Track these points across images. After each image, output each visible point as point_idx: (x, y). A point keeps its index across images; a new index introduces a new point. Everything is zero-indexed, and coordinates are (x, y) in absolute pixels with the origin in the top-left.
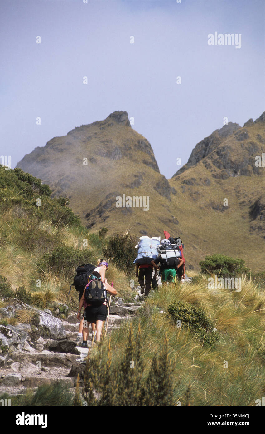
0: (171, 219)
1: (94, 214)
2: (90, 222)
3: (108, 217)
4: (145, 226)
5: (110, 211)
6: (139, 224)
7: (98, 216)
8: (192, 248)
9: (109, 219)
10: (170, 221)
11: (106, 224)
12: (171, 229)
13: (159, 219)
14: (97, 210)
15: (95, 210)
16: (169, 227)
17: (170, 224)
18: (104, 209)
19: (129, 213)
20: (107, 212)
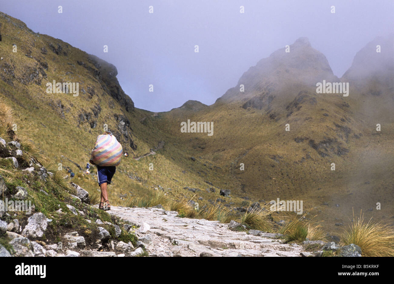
0: (344, 104)
1: (292, 106)
2: (290, 111)
3: (301, 107)
4: (326, 110)
5: (302, 103)
6: (323, 109)
7: (294, 107)
8: (360, 122)
9: (302, 108)
10: (343, 105)
11: (300, 112)
12: (345, 111)
13: (336, 105)
14: (293, 103)
15: (292, 103)
16: (343, 109)
17: (344, 107)
18: (298, 102)
19: (315, 103)
20: (300, 104)
